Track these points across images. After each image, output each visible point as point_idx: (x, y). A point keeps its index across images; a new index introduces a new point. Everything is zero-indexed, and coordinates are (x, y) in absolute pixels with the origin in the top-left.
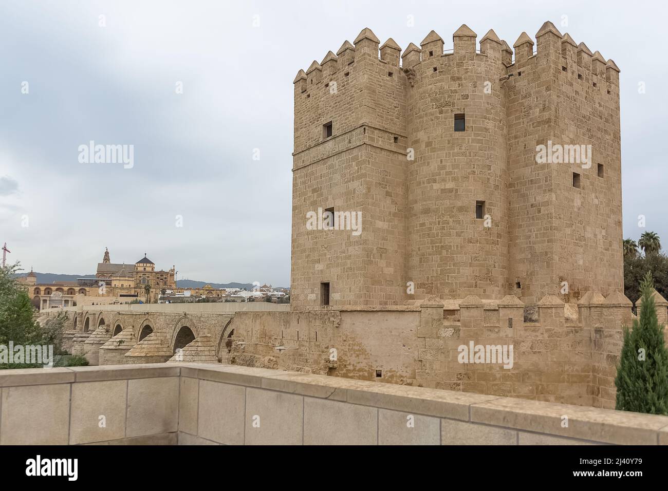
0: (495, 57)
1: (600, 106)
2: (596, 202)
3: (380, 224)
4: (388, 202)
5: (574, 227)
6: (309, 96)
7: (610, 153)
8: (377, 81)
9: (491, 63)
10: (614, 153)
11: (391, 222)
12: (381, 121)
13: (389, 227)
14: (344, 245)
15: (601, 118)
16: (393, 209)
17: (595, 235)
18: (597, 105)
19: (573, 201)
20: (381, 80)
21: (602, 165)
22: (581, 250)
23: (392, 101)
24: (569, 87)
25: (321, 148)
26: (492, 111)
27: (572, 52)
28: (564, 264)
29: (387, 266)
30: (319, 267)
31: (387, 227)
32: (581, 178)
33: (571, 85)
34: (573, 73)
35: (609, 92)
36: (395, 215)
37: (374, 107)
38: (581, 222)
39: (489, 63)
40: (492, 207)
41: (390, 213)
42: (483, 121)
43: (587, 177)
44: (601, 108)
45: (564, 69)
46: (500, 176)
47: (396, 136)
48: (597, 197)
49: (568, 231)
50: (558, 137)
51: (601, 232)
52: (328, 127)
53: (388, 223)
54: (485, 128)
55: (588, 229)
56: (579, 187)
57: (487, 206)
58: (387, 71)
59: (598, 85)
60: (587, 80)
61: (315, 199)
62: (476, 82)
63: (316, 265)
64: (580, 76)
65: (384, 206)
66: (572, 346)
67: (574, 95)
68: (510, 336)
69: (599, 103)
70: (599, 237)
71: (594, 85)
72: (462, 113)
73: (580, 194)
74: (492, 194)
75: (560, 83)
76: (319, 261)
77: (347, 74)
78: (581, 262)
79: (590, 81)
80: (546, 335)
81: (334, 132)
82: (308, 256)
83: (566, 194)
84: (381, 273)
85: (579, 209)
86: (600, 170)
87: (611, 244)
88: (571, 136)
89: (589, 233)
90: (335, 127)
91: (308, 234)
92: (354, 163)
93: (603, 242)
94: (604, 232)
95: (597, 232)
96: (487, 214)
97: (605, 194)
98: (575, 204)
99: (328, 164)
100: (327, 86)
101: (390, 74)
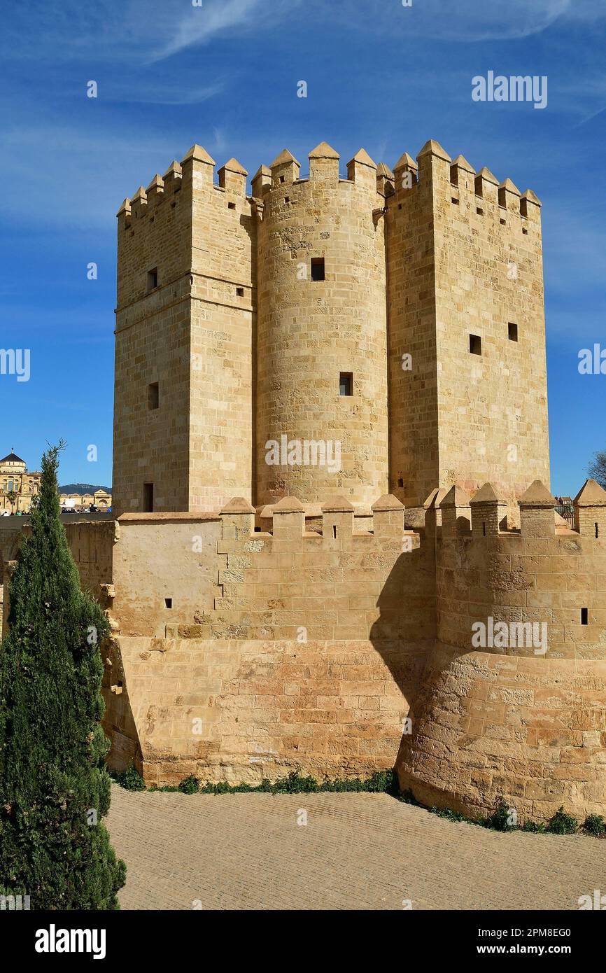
0: (366, 184)
1: (511, 249)
2: (506, 372)
3: (215, 404)
4: (227, 374)
5: (471, 406)
6: (133, 233)
7: (528, 310)
8: (210, 214)
9: (360, 191)
10: (534, 310)
11: (232, 401)
12: (217, 267)
13: (229, 408)
14: (168, 432)
16: (235, 384)
17: (505, 416)
18: (507, 248)
19: (469, 371)
20: (217, 213)
21: (515, 325)
22: (483, 435)
23: (234, 240)
24: (463, 224)
25: (145, 302)
26: (362, 254)
27: (467, 181)
28: (456, 454)
29: (225, 461)
30: (142, 462)
31: (226, 407)
32: (483, 342)
33: (466, 221)
34: (468, 206)
35: (525, 232)
36: (237, 391)
37: (206, 249)
38: (482, 399)
39: (357, 192)
40: (363, 381)
41: (230, 390)
42: (349, 268)
43: (492, 340)
44: (513, 252)
45: (455, 201)
46: (374, 340)
47: (240, 287)
48: (507, 367)
49: (462, 410)
50: (445, 289)
51: (513, 412)
52: (153, 274)
53: (227, 403)
54: (352, 277)
55: (494, 407)
56: (479, 353)
57: (355, 379)
58: (226, 201)
59: (507, 222)
60: (491, 215)
61: (139, 371)
62: (339, 217)
63: (140, 460)
64: (479, 211)
65: (221, 380)
66: (412, 560)
67: (471, 234)
68: (334, 549)
69: (510, 245)
70: (512, 417)
71: (502, 222)
72: (320, 257)
73: (481, 362)
74: (363, 363)
75: (449, 219)
76: (142, 455)
77: (174, 205)
78: (482, 451)
79: (495, 217)
80: (380, 547)
81: (161, 281)
82: (130, 449)
83: (459, 362)
84: (216, 469)
85: (479, 382)
86: (513, 331)
87: (529, 427)
88: (467, 287)
89: (495, 413)
90: (161, 274)
91: (131, 418)
92: (180, 323)
93: (518, 425)
94: (518, 412)
95: (507, 413)
96: (355, 389)
97: (520, 361)
98: (474, 376)
99: (153, 324)
100: (152, 220)
101: (231, 206)
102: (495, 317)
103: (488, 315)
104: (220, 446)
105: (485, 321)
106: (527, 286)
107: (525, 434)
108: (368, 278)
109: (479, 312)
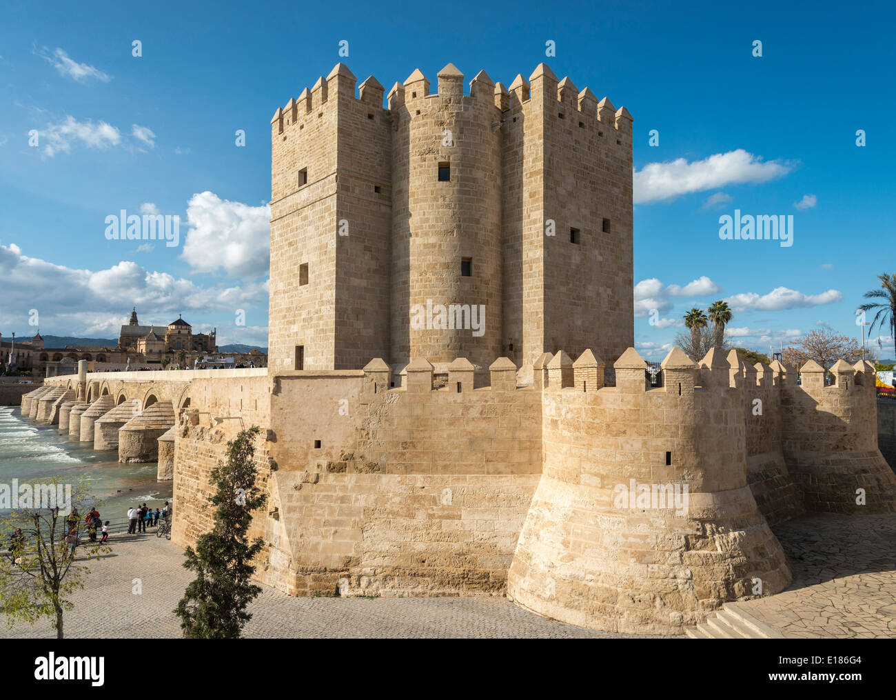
0: (486, 101)
1: (607, 157)
2: (600, 258)
3: (356, 282)
4: (366, 258)
5: (571, 285)
7: (619, 208)
8: (353, 123)
9: (481, 106)
10: (624, 208)
11: (371, 280)
12: (358, 168)
13: (368, 285)
14: (317, 304)
15: (608, 169)
16: (373, 265)
17: (598, 294)
18: (603, 157)
19: (570, 257)
20: (360, 123)
21: (608, 220)
22: (580, 310)
23: (372, 146)
24: (568, 135)
25: (295, 196)
27: (571, 98)
28: (558, 325)
29: (365, 328)
30: (295, 328)
31: (365, 285)
32: (582, 234)
33: (570, 133)
34: (572, 121)
35: (618, 142)
36: (376, 271)
37: (350, 152)
38: (579, 280)
39: (479, 107)
40: (480, 264)
41: (369, 270)
42: (471, 171)
43: (590, 232)
44: (609, 159)
45: (561, 116)
46: (491, 231)
47: (378, 185)
48: (601, 254)
49: (564, 289)
50: (552, 189)
51: (605, 291)
52: (303, 174)
53: (366, 281)
54: (474, 178)
55: (590, 287)
56: (578, 243)
57: (474, 262)
58: (366, 113)
59: (604, 134)
60: (591, 128)
61: (291, 253)
62: (462, 129)
63: (292, 326)
64: (581, 124)
65: (362, 262)
67: (574, 144)
68: (458, 401)
69: (606, 154)
70: (604, 295)
71: (600, 134)
72: (447, 161)
73: (580, 250)
74: (481, 250)
75: (556, 131)
76: (294, 322)
78: (579, 323)
79: (595, 130)
80: (496, 400)
81: (310, 179)
82: (285, 317)
83: (562, 250)
84: (357, 335)
85: (577, 266)
86: (606, 226)
87: (618, 304)
88: (569, 188)
89: (590, 291)
90: (309, 173)
91: (284, 292)
92: (327, 214)
93: (609, 302)
94: (609, 291)
95: (600, 291)
96: (474, 271)
97: (612, 250)
98: (573, 261)
99: (303, 215)
100: (302, 127)
101: (370, 117)
102: (592, 213)
103: (586, 212)
104: (361, 316)
105: (584, 217)
106: (619, 188)
107: (614, 309)
108: (486, 179)
109: (579, 209)
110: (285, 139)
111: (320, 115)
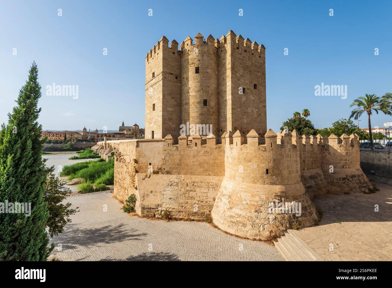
0: (212, 45)
1: (255, 62)
2: (253, 98)
3: (169, 109)
4: (173, 101)
5: (242, 108)
7: (260, 80)
8: (168, 56)
9: (210, 47)
10: (262, 80)
11: (174, 108)
12: (170, 71)
14: (157, 117)
15: (256, 66)
16: (175, 103)
17: (253, 111)
18: (254, 62)
19: (241, 98)
20: (170, 55)
21: (256, 85)
22: (245, 117)
23: (175, 63)
25: (152, 81)
26: (210, 65)
27: (241, 42)
28: (237, 122)
29: (172, 124)
30: (152, 125)
31: (172, 110)
32: (246, 90)
33: (241, 54)
34: (242, 50)
35: (260, 57)
36: (176, 105)
38: (245, 106)
40: (210, 102)
41: (174, 105)
42: (206, 69)
43: (249, 89)
44: (256, 63)
45: (238, 48)
46: (214, 90)
47: (176, 76)
48: (254, 97)
49: (239, 110)
50: (234, 74)
51: (255, 110)
52: (154, 74)
54: (207, 72)
55: (249, 109)
56: (245, 93)
57: (208, 101)
58: (172, 52)
59: (254, 54)
60: (249, 52)
61: (150, 100)
62: (203, 55)
63: (151, 124)
64: (245, 51)
65: (171, 102)
66: (218, 153)
67: (242, 58)
69: (255, 61)
70: (255, 111)
71: (253, 54)
72: (198, 66)
73: (245, 95)
74: (210, 97)
75: (236, 53)
78: (245, 121)
79: (251, 53)
80: (209, 149)
81: (155, 75)
82: (149, 122)
83: (238, 96)
84: (170, 127)
85: (244, 101)
86: (255, 87)
87: (260, 114)
88: (241, 74)
89: (249, 110)
90: (155, 73)
91: (149, 113)
92: (160, 87)
93: (257, 114)
94: (257, 110)
95: (253, 110)
96: (208, 104)
97: (258, 95)
98: (243, 100)
99: (154, 87)
100: (153, 58)
101: (174, 53)
102: (250, 82)
103: (247, 82)
104: (171, 120)
105: (247, 84)
106: (260, 73)
107: (259, 116)
108: (212, 72)
109: (245, 81)
110: (149, 63)
111: (158, 54)
